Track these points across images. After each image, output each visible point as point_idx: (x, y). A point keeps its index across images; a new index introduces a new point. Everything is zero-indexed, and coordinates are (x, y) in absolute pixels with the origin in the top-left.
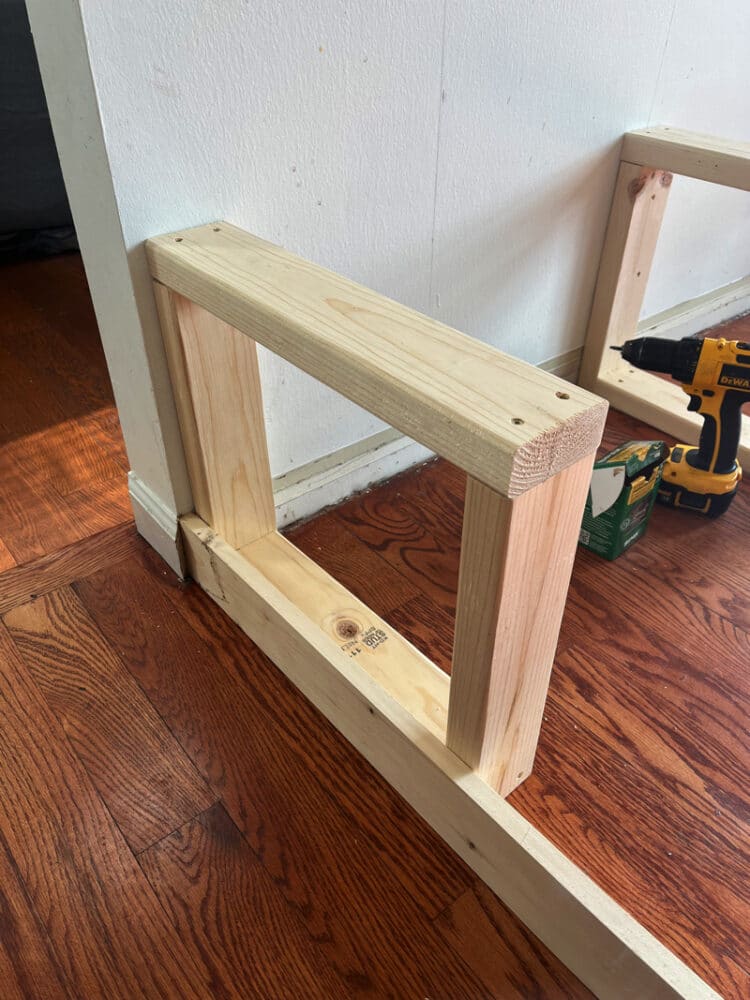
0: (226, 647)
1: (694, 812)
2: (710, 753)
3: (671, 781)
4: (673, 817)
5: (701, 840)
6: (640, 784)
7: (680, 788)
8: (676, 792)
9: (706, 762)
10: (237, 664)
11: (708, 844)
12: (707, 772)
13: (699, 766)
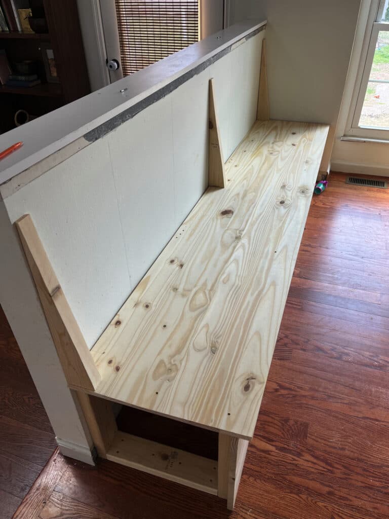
1: (276, 458)
2: (272, 437)
3: (267, 452)
4: (273, 463)
5: (281, 465)
6: (261, 457)
7: (270, 452)
8: (269, 454)
9: (273, 441)
11: (283, 466)
12: (274, 443)
13: (271, 443)
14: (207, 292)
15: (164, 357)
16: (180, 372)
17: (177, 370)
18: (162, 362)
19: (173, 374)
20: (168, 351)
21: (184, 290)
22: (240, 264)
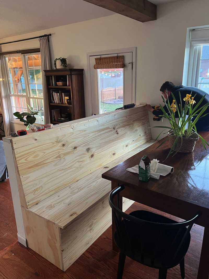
0: (34, 255)
7: (89, 258)
10: (36, 257)
14: (80, 189)
15: (53, 204)
16: (55, 208)
17: (54, 207)
18: (51, 205)
19: (52, 208)
20: (55, 202)
21: (73, 188)
22: (98, 183)
